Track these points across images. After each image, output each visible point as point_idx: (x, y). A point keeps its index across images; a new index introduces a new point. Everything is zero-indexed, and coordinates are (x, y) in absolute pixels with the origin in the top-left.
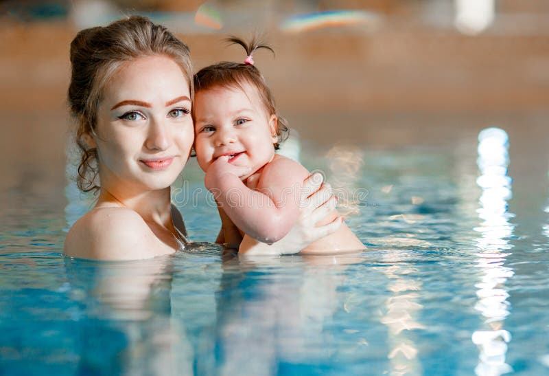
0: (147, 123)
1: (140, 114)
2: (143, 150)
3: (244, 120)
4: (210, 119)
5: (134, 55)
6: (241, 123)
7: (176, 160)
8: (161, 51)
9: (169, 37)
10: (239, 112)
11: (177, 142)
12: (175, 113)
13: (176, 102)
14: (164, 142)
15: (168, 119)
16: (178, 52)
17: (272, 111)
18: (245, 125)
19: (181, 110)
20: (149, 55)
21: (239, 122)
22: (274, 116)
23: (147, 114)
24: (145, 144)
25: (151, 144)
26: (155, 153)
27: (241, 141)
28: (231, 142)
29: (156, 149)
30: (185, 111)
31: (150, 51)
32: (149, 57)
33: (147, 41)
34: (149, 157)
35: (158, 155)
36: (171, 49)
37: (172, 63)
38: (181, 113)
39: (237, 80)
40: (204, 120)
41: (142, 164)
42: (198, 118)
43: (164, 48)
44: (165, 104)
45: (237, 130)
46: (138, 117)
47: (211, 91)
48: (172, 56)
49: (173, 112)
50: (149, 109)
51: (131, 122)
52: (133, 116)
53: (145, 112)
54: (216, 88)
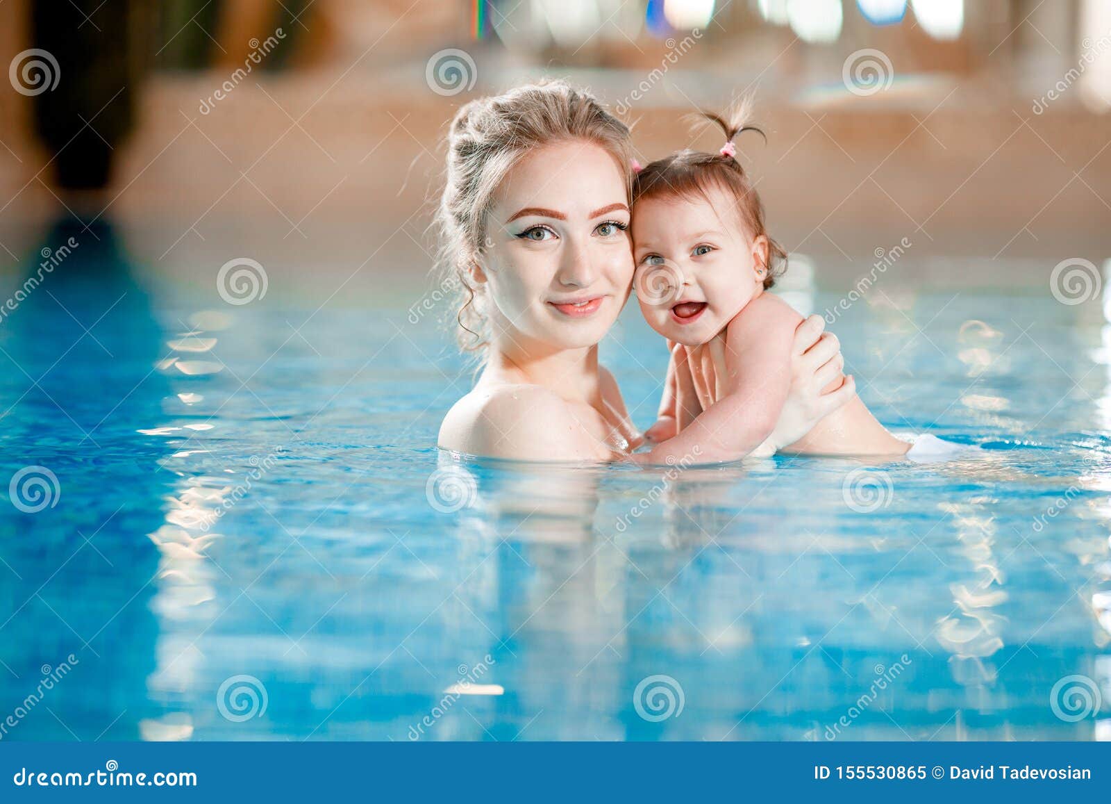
0: (559, 244)
1: (550, 231)
2: (552, 286)
3: (709, 247)
4: (655, 244)
5: (542, 140)
6: (704, 252)
7: (606, 303)
8: (584, 134)
9: (598, 112)
10: (699, 235)
11: (608, 276)
12: (604, 230)
13: (605, 212)
14: (587, 275)
15: (595, 239)
16: (609, 135)
17: (759, 231)
18: (709, 256)
19: (614, 225)
20: (565, 139)
21: (702, 250)
22: (761, 239)
23: (559, 230)
24: (557, 278)
25: (566, 277)
26: (573, 291)
27: (700, 283)
28: (686, 284)
29: (573, 286)
30: (619, 226)
31: (567, 133)
32: (566, 143)
33: (561, 119)
34: (564, 296)
35: (575, 295)
36: (600, 130)
37: (600, 153)
38: (613, 230)
39: (701, 186)
40: (645, 245)
41: (552, 308)
42: (638, 241)
43: (589, 129)
44: (587, 214)
45: (696, 263)
46: (547, 235)
47: (659, 201)
48: (601, 141)
49: (602, 228)
50: (562, 222)
51: (536, 244)
52: (539, 235)
53: (556, 226)
54: (666, 196)
